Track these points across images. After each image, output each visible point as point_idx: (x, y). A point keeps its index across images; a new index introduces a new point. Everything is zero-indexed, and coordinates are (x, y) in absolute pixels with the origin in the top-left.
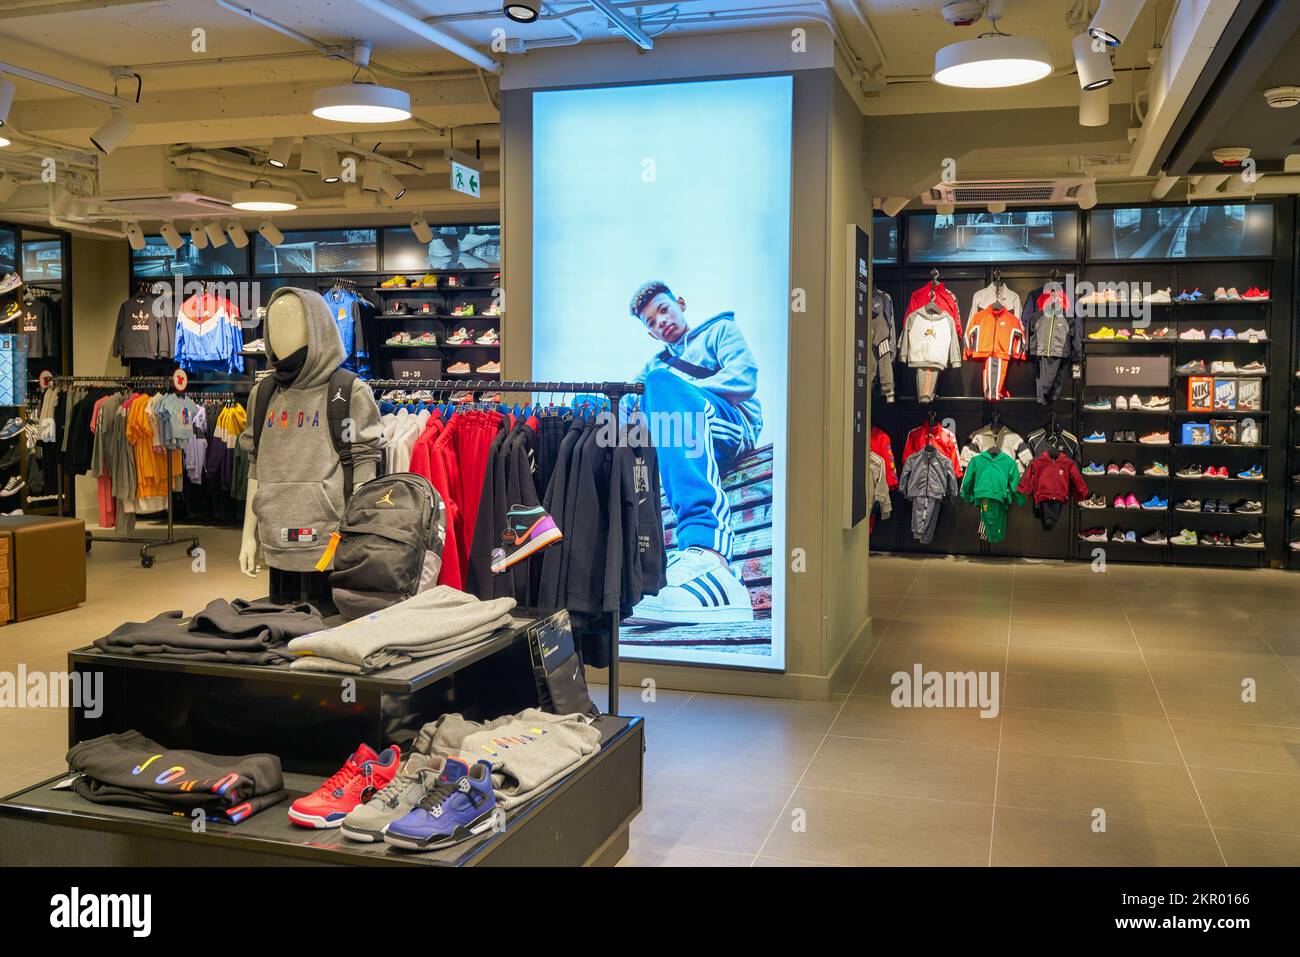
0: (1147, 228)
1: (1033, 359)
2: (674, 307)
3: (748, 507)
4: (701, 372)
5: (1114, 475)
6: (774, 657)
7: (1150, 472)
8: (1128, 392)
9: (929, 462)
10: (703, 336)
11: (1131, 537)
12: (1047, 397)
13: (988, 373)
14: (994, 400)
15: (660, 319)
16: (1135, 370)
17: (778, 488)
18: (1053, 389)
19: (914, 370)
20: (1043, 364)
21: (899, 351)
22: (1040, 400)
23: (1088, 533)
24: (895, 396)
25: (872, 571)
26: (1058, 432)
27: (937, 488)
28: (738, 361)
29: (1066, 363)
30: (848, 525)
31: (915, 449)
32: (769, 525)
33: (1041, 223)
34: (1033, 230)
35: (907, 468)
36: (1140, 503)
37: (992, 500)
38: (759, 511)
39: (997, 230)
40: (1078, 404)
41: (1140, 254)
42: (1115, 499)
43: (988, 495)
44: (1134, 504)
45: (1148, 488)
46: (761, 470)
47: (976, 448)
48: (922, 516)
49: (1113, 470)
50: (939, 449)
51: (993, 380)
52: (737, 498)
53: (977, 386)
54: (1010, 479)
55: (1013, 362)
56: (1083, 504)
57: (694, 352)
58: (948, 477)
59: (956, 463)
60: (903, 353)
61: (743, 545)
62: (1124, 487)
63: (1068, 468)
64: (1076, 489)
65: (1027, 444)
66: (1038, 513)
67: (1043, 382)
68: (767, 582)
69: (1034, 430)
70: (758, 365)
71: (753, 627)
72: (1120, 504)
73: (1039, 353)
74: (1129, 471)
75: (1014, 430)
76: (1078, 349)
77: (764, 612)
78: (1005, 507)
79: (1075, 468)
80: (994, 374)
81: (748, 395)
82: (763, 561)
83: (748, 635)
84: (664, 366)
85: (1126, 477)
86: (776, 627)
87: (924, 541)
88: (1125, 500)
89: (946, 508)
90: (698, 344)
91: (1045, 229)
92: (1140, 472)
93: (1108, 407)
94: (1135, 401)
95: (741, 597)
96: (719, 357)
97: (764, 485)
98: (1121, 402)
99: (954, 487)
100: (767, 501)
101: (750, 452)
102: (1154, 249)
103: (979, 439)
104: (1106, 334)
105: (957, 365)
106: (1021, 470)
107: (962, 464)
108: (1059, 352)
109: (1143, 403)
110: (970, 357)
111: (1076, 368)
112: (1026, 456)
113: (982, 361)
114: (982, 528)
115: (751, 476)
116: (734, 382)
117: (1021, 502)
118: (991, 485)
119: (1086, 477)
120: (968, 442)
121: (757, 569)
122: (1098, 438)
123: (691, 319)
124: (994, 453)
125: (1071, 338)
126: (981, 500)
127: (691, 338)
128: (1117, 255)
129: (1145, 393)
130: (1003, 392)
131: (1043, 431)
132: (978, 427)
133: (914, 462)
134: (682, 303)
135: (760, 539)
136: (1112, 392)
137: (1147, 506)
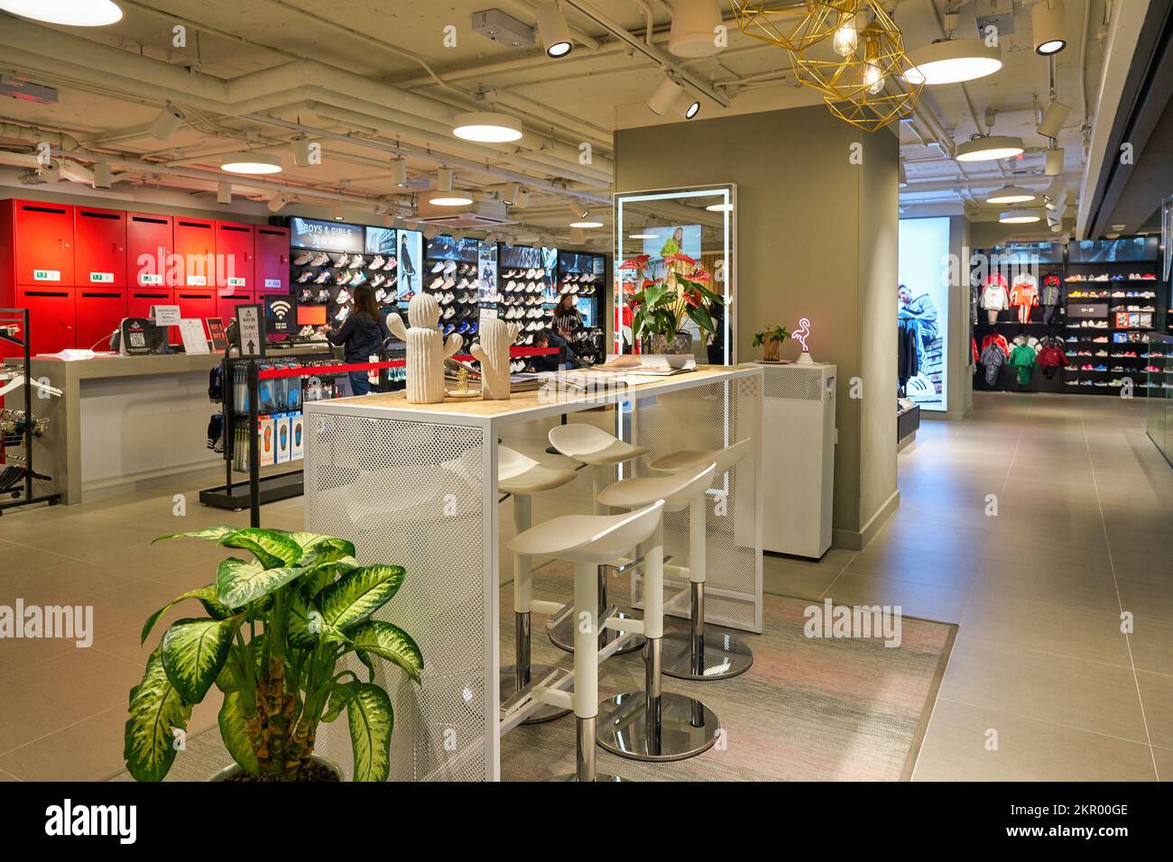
0: (1096, 248)
1: (1042, 306)
2: (907, 292)
3: (934, 357)
4: (917, 313)
5: (1081, 356)
6: (943, 407)
7: (1098, 354)
8: (1087, 320)
9: (994, 350)
10: (917, 301)
11: (1090, 383)
12: (1049, 322)
13: (1021, 312)
14: (1024, 324)
15: (902, 296)
16: (1091, 310)
17: (944, 351)
18: (1051, 319)
19: (987, 311)
20: (1047, 309)
21: (979, 303)
22: (1045, 323)
23: (1068, 381)
24: (978, 322)
25: (973, 395)
26: (1054, 337)
27: (998, 361)
28: (931, 309)
29: (1057, 307)
30: (967, 365)
31: (987, 344)
32: (941, 363)
33: (1046, 247)
34: (1042, 250)
35: (983, 352)
36: (1094, 367)
37: (1023, 366)
38: (938, 359)
39: (1025, 250)
40: (1064, 325)
41: (1093, 260)
42: (1082, 366)
43: (1021, 363)
44: (1091, 368)
45: (1097, 361)
46: (938, 345)
47: (1015, 344)
48: (991, 373)
49: (1081, 354)
50: (998, 344)
51: (1023, 315)
52: (930, 354)
53: (1016, 317)
54: (1032, 357)
55: (1033, 308)
56: (1066, 368)
57: (914, 307)
58: (1003, 357)
59: (1006, 350)
60: (982, 303)
61: (932, 370)
62: (1085, 361)
63: (1059, 352)
64: (1063, 361)
65: (1040, 342)
66: (1045, 372)
67: (1046, 316)
68: (940, 382)
69: (1043, 336)
70: (937, 310)
71: (936, 397)
72: (1084, 368)
73: (1045, 303)
74: (1088, 354)
75: (1033, 336)
76: (1062, 302)
77: (939, 392)
78: (1030, 370)
79: (1062, 353)
80: (1024, 312)
81: (933, 321)
82: (939, 375)
83: (933, 399)
84: (904, 311)
85: (1086, 356)
86: (944, 396)
87: (992, 384)
88: (1087, 367)
89: (1002, 369)
90: (916, 303)
91: (1048, 249)
92: (1094, 354)
93: (1078, 326)
94: (1091, 324)
95: (932, 387)
96: (924, 307)
97: (939, 350)
98: (1084, 324)
99: (1005, 360)
100: (940, 355)
101: (934, 339)
102: (1100, 257)
103: (1016, 340)
104: (1077, 294)
105: (1007, 308)
106: (1037, 353)
107: (1009, 351)
108: (1054, 303)
109: (1095, 324)
110: (1013, 306)
111: (1062, 309)
112: (1039, 347)
113: (1018, 307)
114: (1019, 378)
115: (935, 347)
116: (929, 316)
117: (1036, 367)
118: (1023, 359)
119: (1068, 357)
120: (1012, 342)
121: (937, 378)
122: (1074, 340)
123: (913, 296)
124: (1024, 346)
125: (1059, 297)
126: (1018, 366)
127: (914, 302)
128: (1082, 260)
129: (1096, 320)
130: (1028, 320)
131: (1047, 337)
132: (1017, 335)
133: (987, 350)
134: (910, 291)
135: (937, 368)
136: (1079, 320)
137: (1096, 369)
